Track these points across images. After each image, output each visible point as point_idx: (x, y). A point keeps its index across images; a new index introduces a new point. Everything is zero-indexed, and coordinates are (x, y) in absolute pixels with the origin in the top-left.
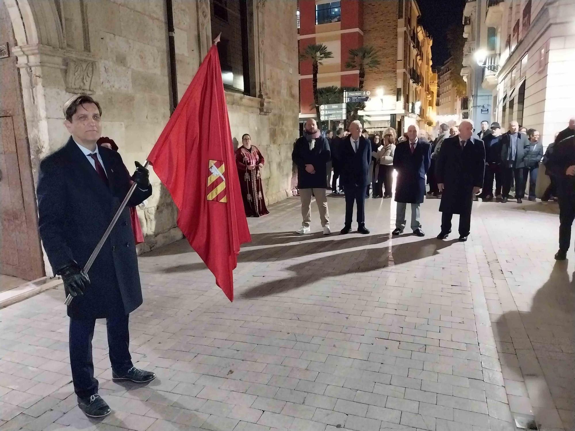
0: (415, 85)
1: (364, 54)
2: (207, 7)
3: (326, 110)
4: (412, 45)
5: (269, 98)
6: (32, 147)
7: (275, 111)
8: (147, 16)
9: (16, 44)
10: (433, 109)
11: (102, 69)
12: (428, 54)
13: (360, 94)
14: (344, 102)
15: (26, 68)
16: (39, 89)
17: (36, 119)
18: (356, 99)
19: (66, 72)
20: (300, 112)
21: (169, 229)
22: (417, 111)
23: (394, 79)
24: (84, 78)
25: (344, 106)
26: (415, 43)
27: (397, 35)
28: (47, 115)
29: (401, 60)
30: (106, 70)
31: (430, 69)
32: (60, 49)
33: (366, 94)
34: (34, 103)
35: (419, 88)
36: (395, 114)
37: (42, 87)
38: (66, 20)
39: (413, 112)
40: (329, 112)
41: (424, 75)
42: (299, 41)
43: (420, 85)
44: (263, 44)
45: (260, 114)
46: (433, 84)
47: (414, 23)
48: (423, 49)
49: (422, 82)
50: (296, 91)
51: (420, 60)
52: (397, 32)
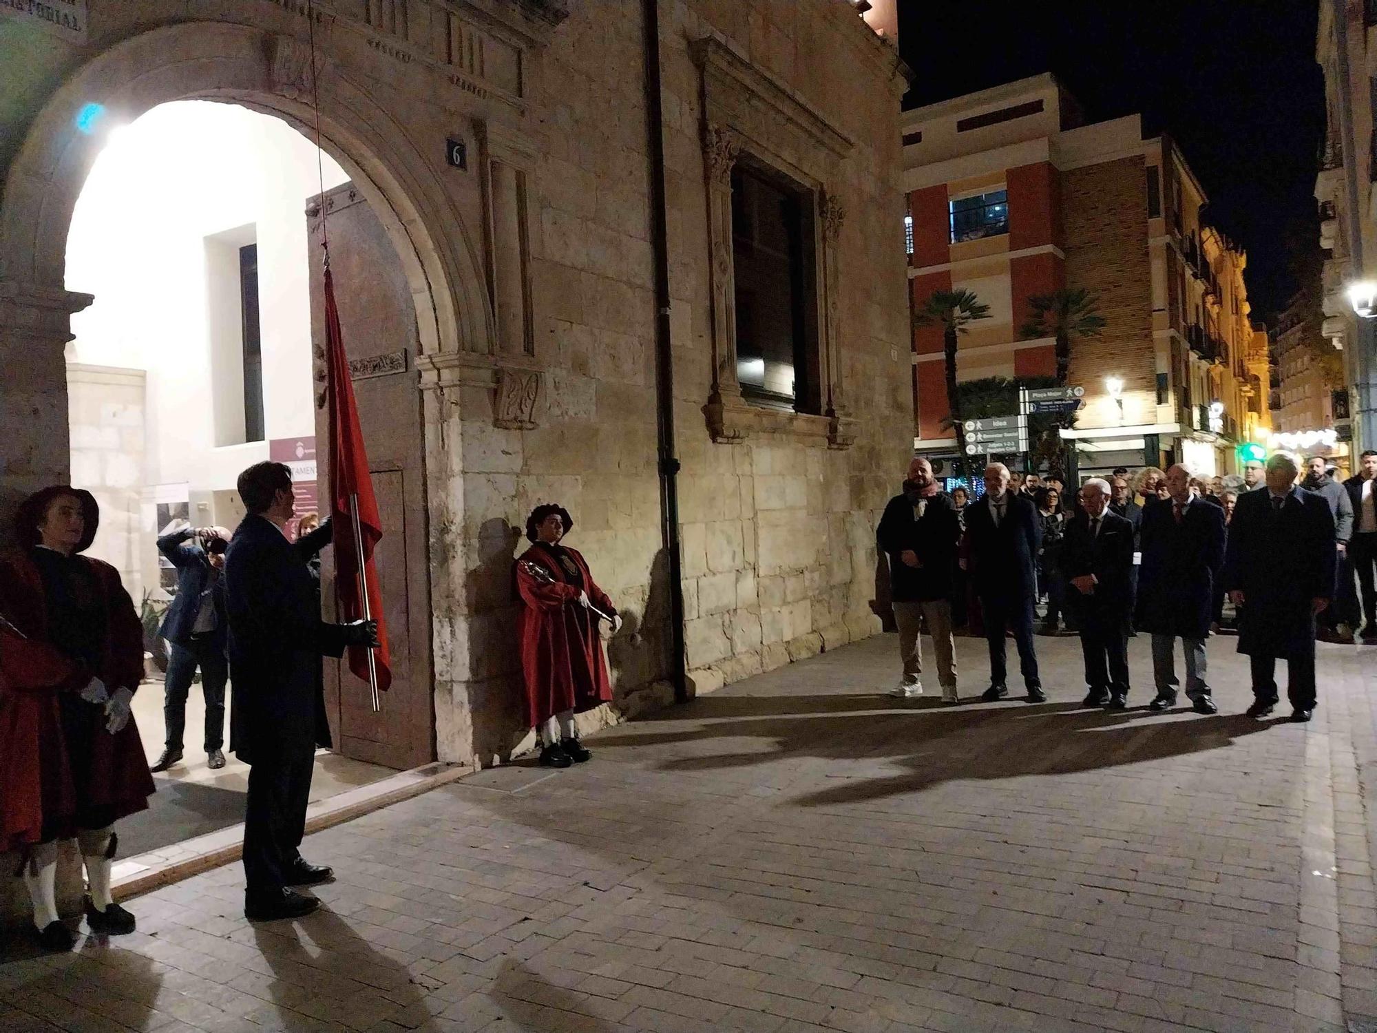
0: (1205, 364)
1: (1066, 305)
2: (728, 253)
3: (979, 431)
4: (1189, 273)
5: (849, 415)
6: (433, 522)
7: (861, 441)
8: (625, 283)
9: (421, 352)
10: (1260, 417)
11: (550, 384)
12: (1237, 288)
13: (1060, 394)
14: (1022, 412)
15: (435, 392)
16: (454, 426)
17: (444, 474)
18: (1048, 405)
19: (495, 393)
20: (918, 436)
21: (650, 683)
22: (1216, 424)
23: (1148, 354)
24: (523, 402)
25: (1022, 421)
26: (1197, 268)
27: (1147, 254)
28: (463, 467)
29: (1163, 310)
30: (556, 388)
31: (1247, 323)
32: (490, 357)
33: (1073, 394)
34: (443, 447)
35: (1218, 369)
36: (1157, 435)
37: (458, 420)
38: (500, 306)
39: (1205, 426)
40: (985, 436)
41: (1229, 339)
42: (911, 282)
43: (1220, 363)
44: (835, 309)
45: (828, 448)
46: (1257, 357)
47: (1192, 222)
48: (1221, 280)
49: (1223, 355)
50: (907, 396)
51: (1214, 304)
52: (1147, 247)
